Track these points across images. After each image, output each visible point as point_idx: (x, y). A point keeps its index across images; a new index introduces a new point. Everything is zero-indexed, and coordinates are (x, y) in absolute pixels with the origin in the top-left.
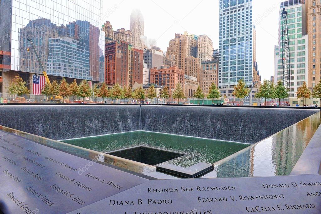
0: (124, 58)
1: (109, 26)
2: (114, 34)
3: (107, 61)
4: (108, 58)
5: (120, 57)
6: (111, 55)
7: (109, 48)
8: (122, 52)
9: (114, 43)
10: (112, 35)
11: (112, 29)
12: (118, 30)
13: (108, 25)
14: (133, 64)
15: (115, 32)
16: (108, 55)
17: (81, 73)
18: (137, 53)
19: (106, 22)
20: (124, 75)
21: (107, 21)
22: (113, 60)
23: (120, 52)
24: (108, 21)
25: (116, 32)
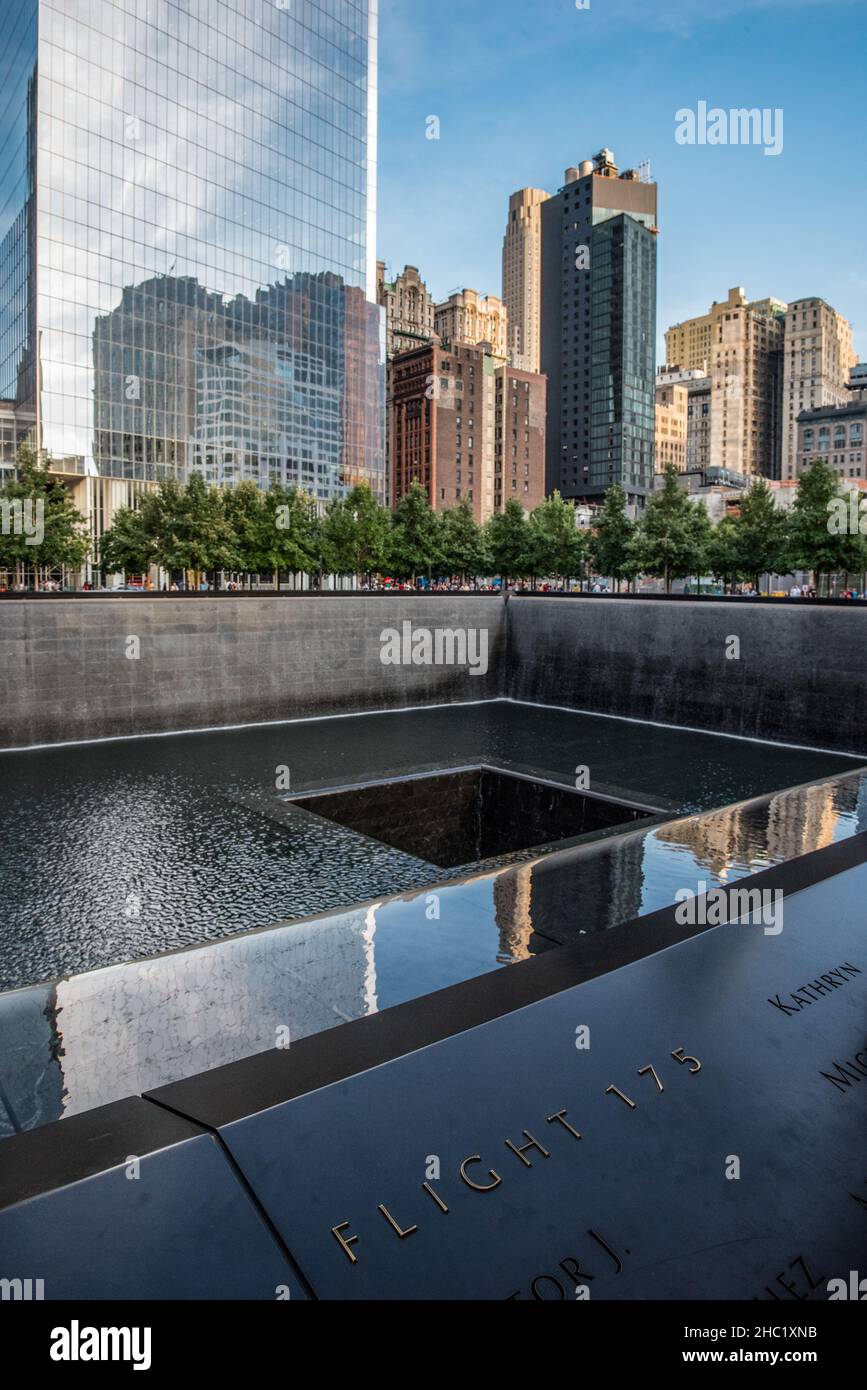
0: (466, 408)
1: (415, 284)
2: (436, 315)
3: (399, 422)
4: (404, 411)
5: (450, 404)
6: (416, 400)
7: (408, 369)
8: (459, 386)
9: (427, 352)
10: (427, 322)
11: (427, 298)
12: (450, 298)
13: (410, 283)
14: (504, 431)
15: (439, 310)
16: (405, 400)
17: (293, 471)
18: (520, 384)
19: (401, 272)
20: (466, 477)
21: (406, 268)
22: (424, 417)
23: (452, 382)
24: (412, 268)
25: (444, 308)
